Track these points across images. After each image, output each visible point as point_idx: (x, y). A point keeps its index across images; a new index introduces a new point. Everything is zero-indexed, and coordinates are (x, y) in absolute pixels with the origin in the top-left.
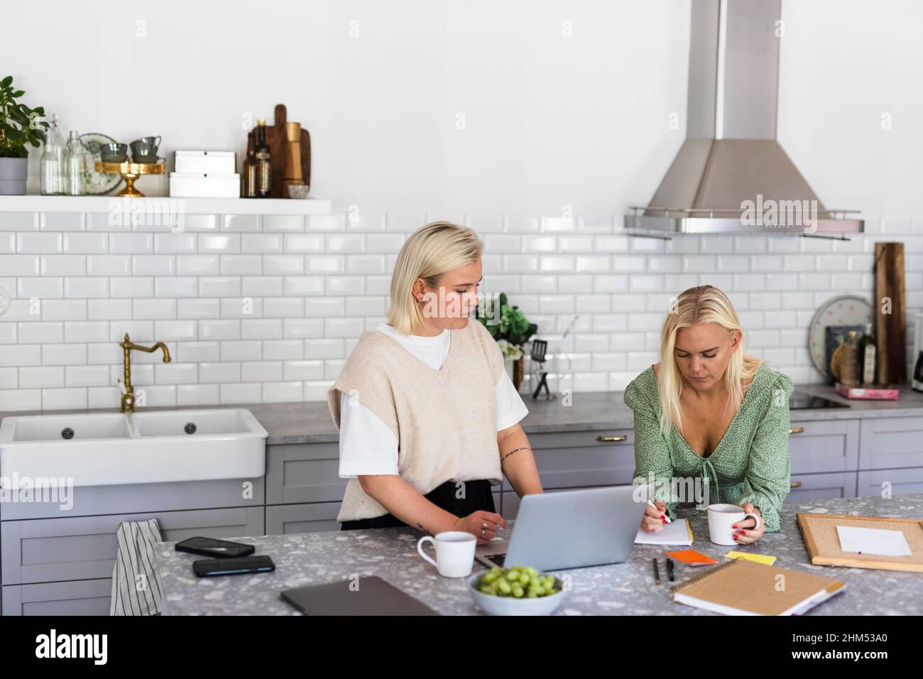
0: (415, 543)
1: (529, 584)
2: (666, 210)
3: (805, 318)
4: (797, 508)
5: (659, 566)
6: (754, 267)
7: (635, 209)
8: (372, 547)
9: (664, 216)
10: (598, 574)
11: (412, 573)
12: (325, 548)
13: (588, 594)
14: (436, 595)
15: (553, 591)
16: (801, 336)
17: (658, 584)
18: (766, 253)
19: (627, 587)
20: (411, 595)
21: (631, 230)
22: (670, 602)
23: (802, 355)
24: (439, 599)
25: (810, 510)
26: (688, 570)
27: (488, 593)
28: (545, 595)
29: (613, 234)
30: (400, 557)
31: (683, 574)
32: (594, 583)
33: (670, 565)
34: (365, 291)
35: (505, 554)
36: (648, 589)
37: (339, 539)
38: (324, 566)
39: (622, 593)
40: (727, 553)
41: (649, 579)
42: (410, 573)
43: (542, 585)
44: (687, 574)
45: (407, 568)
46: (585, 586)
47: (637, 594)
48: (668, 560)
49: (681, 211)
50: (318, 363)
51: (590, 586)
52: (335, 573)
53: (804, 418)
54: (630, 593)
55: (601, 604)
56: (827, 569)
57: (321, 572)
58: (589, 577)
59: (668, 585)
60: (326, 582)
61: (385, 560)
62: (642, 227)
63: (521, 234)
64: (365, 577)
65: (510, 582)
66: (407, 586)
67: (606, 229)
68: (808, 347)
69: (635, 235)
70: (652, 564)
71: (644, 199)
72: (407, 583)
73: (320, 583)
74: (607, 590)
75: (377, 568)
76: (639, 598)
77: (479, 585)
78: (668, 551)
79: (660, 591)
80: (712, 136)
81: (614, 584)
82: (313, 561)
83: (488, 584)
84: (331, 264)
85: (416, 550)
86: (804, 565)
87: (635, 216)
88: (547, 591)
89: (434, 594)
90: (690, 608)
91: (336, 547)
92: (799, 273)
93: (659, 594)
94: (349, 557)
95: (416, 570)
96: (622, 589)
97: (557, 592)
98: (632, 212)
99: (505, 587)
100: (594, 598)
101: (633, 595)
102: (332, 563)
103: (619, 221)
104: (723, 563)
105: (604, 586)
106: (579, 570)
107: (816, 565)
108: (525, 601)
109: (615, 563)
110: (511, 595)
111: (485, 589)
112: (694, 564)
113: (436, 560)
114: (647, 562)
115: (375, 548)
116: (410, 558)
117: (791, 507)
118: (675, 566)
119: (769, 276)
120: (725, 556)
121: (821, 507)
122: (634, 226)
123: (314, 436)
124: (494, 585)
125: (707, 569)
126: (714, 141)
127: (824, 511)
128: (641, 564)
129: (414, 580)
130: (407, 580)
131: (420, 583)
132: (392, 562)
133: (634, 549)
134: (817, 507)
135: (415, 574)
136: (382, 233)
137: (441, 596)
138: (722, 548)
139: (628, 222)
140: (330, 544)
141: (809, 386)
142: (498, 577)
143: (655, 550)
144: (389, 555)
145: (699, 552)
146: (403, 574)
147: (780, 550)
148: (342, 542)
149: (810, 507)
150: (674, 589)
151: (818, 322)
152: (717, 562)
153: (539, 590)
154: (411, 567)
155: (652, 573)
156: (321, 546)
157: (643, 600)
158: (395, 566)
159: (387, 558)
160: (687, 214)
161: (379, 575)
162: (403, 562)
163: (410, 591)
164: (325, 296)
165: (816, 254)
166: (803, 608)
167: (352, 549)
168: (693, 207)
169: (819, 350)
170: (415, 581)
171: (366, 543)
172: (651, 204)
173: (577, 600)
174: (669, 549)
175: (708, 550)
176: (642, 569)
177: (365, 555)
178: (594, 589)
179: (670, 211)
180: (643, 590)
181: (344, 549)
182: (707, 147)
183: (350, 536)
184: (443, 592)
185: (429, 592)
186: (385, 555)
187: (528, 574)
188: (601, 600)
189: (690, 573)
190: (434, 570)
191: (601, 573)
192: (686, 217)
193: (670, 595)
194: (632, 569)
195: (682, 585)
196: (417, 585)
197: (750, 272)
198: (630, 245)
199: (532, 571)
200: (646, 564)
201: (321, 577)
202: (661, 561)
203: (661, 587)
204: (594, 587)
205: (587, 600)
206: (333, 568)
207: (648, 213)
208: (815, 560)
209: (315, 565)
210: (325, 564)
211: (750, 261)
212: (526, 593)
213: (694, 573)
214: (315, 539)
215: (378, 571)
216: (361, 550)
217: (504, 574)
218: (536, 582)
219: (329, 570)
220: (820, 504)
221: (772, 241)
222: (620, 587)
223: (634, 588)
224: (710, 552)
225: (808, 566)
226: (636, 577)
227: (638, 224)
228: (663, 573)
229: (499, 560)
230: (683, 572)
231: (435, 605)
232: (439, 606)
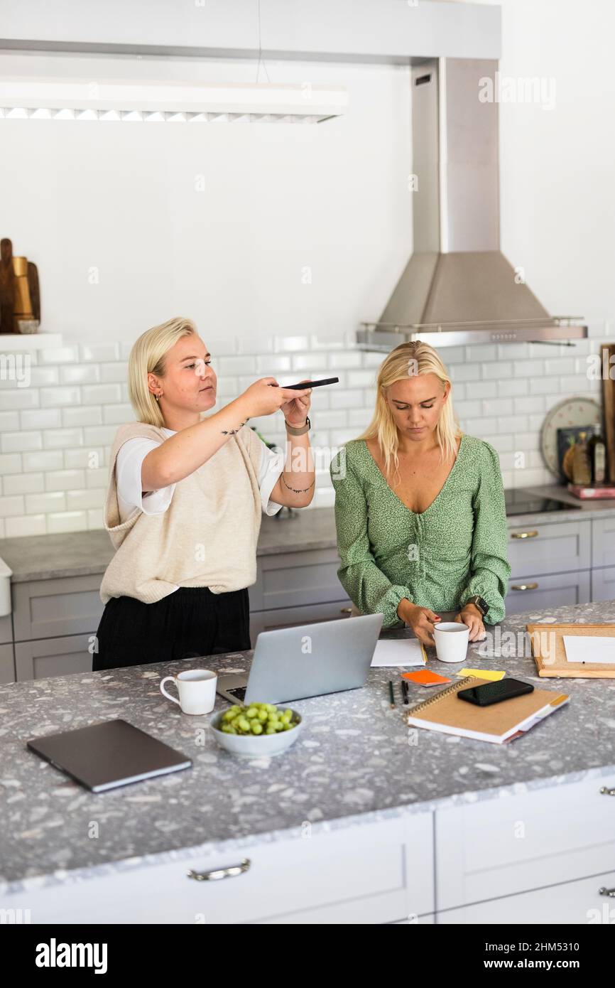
0: (159, 681)
1: (268, 720)
2: (396, 326)
3: (537, 422)
4: (528, 618)
5: (394, 689)
6: (485, 375)
7: (367, 325)
8: (117, 687)
9: (394, 332)
10: (336, 701)
11: (157, 713)
12: (70, 692)
13: (326, 723)
14: (180, 734)
15: (291, 725)
16: (533, 440)
17: (393, 708)
18: (497, 361)
19: (363, 713)
20: (155, 737)
21: (363, 346)
22: (404, 726)
23: (535, 457)
24: (183, 739)
25: (539, 620)
26: (422, 691)
27: (228, 732)
28: (283, 730)
29: (345, 350)
30: (144, 697)
31: (417, 696)
32: (333, 711)
33: (405, 687)
34: (103, 419)
35: (246, 687)
36: (383, 714)
37: (85, 681)
38: (69, 711)
39: (359, 719)
40: (459, 671)
41: (385, 703)
42: (154, 713)
43: (280, 720)
44: (421, 696)
45: (152, 707)
46: (324, 715)
47: (373, 720)
48: (403, 682)
49: (410, 327)
50: (60, 495)
51: (328, 715)
52: (80, 718)
53: (537, 522)
54: (367, 719)
55: (339, 732)
56: (553, 681)
57: (67, 718)
58: (327, 704)
59: (403, 707)
60: (72, 729)
61: (130, 701)
62: (374, 343)
63: (256, 355)
64: (110, 720)
65: (249, 719)
66: (151, 727)
67: (339, 345)
68: (541, 449)
69: (367, 351)
70: (388, 687)
71: (374, 315)
72: (151, 724)
73: (66, 730)
74: (344, 718)
75: (122, 710)
76: (375, 724)
77: (220, 724)
78: (404, 673)
79: (395, 715)
80: (437, 250)
81: (352, 711)
82: (59, 706)
83: (228, 722)
84: (66, 396)
85: (159, 688)
86: (531, 678)
87: (367, 332)
88: (284, 725)
89: (177, 734)
90: (423, 731)
91: (82, 690)
92: (528, 378)
93: (394, 719)
94: (94, 699)
95: (159, 709)
96: (360, 716)
97: (294, 726)
98: (363, 328)
99: (245, 725)
100: (332, 727)
101: (369, 721)
102: (77, 708)
103: (351, 336)
104: (455, 682)
105: (341, 713)
106: (318, 699)
107: (543, 678)
108: (264, 737)
109: (352, 689)
110: (251, 732)
111: (225, 728)
112: (428, 685)
113: (178, 699)
114: (383, 685)
115: (120, 688)
116: (154, 697)
117: (521, 618)
118: (409, 688)
119: (500, 383)
120: (457, 674)
121: (550, 616)
122: (366, 341)
123: (59, 571)
124: (234, 723)
125: (441, 689)
126: (440, 255)
127: (552, 620)
128: (377, 687)
129: (158, 719)
130: (151, 720)
131: (164, 723)
132: (136, 702)
133: (371, 673)
134: (546, 616)
135: (160, 713)
136: (115, 361)
137: (184, 735)
138: (455, 665)
139: (360, 337)
140: (75, 688)
141: (543, 487)
142: (238, 715)
143: (391, 672)
144: (133, 696)
145: (432, 672)
146: (148, 715)
147: (510, 664)
148: (87, 685)
149: (540, 617)
150: (408, 713)
151: (549, 425)
152: (450, 681)
153: (277, 725)
154: (156, 706)
155: (388, 696)
156: (67, 690)
157: (379, 726)
158: (139, 706)
159: (132, 699)
160: (416, 330)
161: (123, 718)
162: (147, 702)
163: (154, 733)
164: (62, 428)
165: (544, 359)
166: (528, 724)
167: (97, 691)
168: (422, 321)
169: (551, 452)
170: (160, 722)
171: (111, 684)
172: (382, 320)
173: (315, 730)
174: (405, 670)
175: (441, 668)
176: (379, 693)
177: (110, 697)
178: (331, 718)
179: (400, 327)
180: (379, 715)
181: (90, 692)
182: (434, 260)
183: (95, 678)
184: (186, 731)
185: (173, 731)
186: (129, 695)
187: (266, 710)
188: (339, 729)
189: (424, 694)
190: (177, 709)
191: (339, 700)
192: (415, 333)
193: (404, 719)
194: (369, 694)
195: (416, 708)
196: (161, 725)
197: (481, 380)
198: (363, 360)
199: (270, 707)
200: (382, 688)
201: (67, 723)
202: (397, 683)
203: (396, 711)
204: (333, 715)
205: (326, 729)
206: (79, 713)
207: (380, 329)
208: (542, 673)
209: (61, 711)
210: (71, 710)
211: (481, 370)
212: (265, 730)
213: (428, 693)
214: (60, 683)
215: (122, 713)
216: (106, 692)
217: (244, 710)
218: (274, 717)
219: (75, 715)
220: (549, 614)
221: (501, 348)
222: (357, 714)
223: (371, 714)
224: (441, 672)
225: (536, 679)
226: (372, 702)
227: (370, 339)
228: (398, 696)
229: (240, 693)
230: (418, 694)
231: (178, 745)
232: (183, 745)
